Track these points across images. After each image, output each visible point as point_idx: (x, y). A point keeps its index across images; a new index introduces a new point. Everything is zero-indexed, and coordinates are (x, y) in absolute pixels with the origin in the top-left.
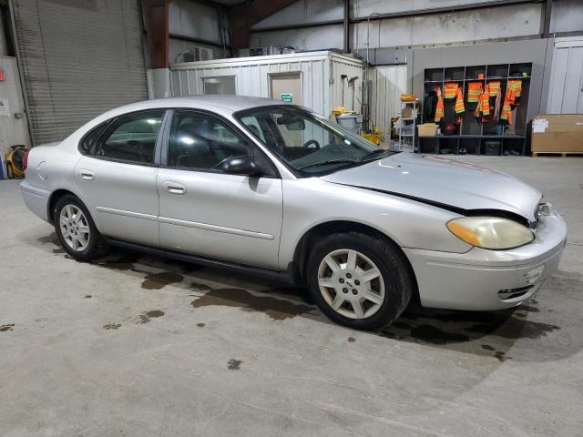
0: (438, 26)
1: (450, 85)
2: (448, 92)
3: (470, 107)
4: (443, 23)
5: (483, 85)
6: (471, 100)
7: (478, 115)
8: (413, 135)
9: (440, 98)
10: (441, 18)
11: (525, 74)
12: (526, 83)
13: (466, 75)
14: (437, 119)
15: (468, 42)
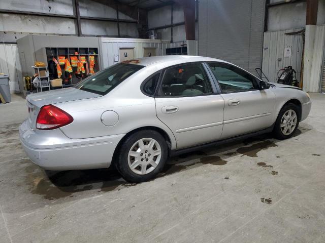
0: (20, 22)
1: (61, 57)
2: (61, 61)
3: (75, 69)
4: (23, 20)
5: (78, 58)
6: (73, 65)
7: (79, 73)
8: (49, 86)
9: (58, 65)
10: (21, 17)
11: (94, 54)
12: (96, 57)
13: (67, 52)
14: (59, 76)
15: (43, 34)
